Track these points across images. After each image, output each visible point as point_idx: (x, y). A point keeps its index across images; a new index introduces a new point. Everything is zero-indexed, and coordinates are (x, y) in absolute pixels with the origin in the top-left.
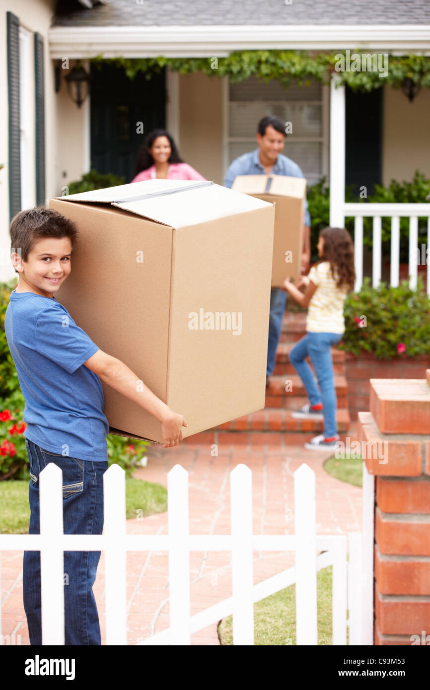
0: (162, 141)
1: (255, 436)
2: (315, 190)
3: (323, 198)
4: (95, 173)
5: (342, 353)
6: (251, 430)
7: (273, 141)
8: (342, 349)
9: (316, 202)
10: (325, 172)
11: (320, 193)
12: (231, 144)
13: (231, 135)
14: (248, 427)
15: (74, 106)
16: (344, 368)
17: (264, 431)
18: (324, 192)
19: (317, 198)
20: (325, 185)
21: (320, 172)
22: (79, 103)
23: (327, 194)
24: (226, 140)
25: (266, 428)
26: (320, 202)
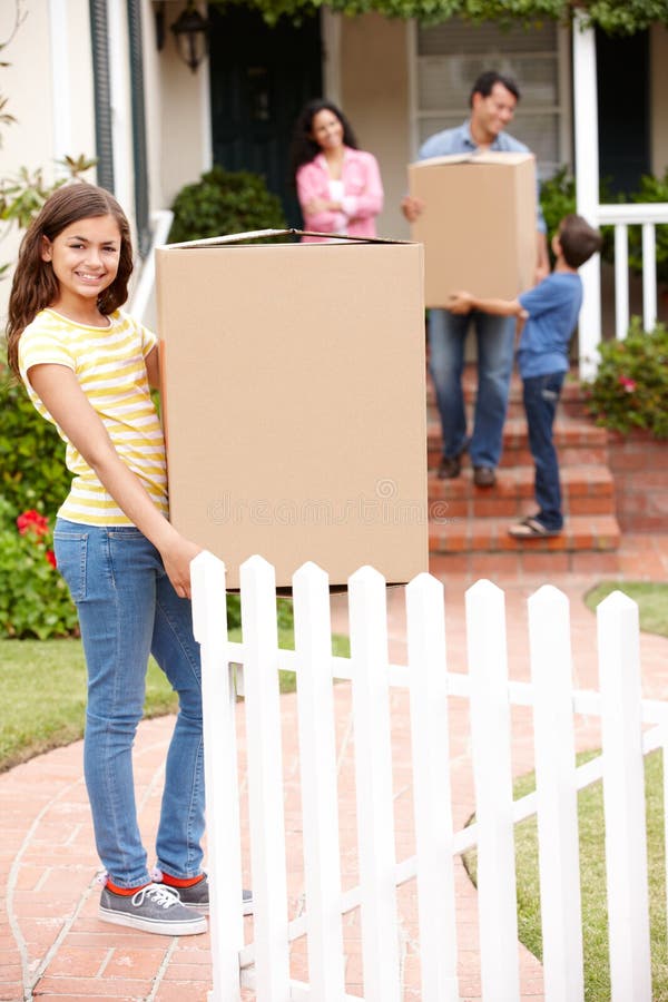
0: (325, 117)
1: (478, 559)
2: (551, 187)
3: (563, 199)
4: (220, 169)
5: (603, 431)
6: (473, 551)
7: (501, 106)
8: (602, 425)
9: (554, 205)
10: (565, 158)
11: (560, 191)
12: (421, 120)
13: (421, 107)
14: (466, 546)
15: (187, 70)
16: (606, 454)
17: (490, 552)
18: (564, 188)
19: (556, 198)
20: (568, 179)
21: (557, 160)
22: (194, 65)
23: (571, 191)
24: (414, 114)
25: (493, 546)
26: (561, 204)
